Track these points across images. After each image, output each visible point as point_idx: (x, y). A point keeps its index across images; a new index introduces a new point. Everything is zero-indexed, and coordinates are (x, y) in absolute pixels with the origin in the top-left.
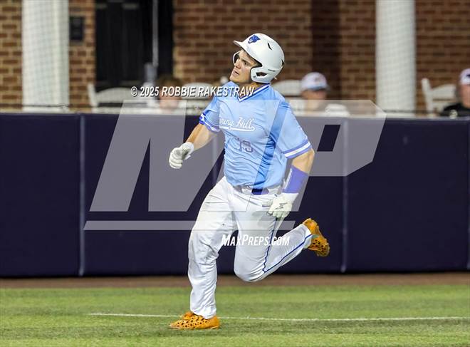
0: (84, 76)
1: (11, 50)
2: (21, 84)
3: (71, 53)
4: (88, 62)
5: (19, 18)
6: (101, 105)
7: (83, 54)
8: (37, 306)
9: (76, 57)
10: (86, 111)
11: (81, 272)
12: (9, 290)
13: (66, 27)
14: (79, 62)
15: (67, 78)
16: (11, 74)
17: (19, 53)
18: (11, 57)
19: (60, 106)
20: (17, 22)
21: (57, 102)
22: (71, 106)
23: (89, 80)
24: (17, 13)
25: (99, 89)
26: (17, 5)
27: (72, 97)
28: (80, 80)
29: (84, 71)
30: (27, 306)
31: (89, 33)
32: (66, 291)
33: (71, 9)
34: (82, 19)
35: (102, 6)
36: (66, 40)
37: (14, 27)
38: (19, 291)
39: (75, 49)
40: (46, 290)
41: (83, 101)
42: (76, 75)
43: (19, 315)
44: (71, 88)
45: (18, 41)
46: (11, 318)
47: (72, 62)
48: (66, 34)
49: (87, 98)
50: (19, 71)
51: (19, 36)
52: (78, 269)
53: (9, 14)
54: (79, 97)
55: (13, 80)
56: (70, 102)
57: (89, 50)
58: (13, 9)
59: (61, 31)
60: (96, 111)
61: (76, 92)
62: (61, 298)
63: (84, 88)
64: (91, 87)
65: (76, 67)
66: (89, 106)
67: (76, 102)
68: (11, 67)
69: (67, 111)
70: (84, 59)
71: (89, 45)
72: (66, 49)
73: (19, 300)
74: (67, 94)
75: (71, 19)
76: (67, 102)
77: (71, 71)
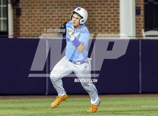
0: (140, 26)
1: (116, 18)
2: (119, 29)
3: (136, 19)
4: (142, 22)
5: (119, 7)
6: (147, 36)
7: (140, 19)
8: (125, 103)
9: (138, 20)
10: (141, 38)
11: (140, 92)
12: (116, 98)
13: (134, 10)
14: (139, 22)
15: (135, 27)
16: (116, 26)
17: (119, 19)
18: (116, 20)
19: (133, 37)
20: (118, 9)
21: (131, 35)
22: (136, 37)
23: (142, 28)
24: (118, 6)
25: (145, 31)
26: (118, 3)
27: (136, 34)
28: (139, 28)
29: (140, 25)
30: (122, 103)
31: (142, 12)
32: (135, 98)
33: (136, 4)
34: (140, 7)
35: (147, 3)
36: (134, 15)
37: (117, 10)
38: (119, 98)
39: (138, 17)
40: (128, 98)
41: (140, 35)
42: (138, 26)
43: (119, 106)
44: (136, 31)
45: (118, 15)
46: (117, 108)
47: (136, 22)
48: (134, 12)
49: (142, 34)
50: (118, 25)
51: (118, 13)
52: (139, 91)
53: (115, 6)
54: (139, 33)
55: (117, 28)
56: (136, 35)
57: (142, 18)
58: (117, 4)
59: (133, 11)
60: (145, 38)
61: (138, 32)
62: (133, 101)
63: (141, 31)
64: (143, 30)
65: (138, 23)
66: (142, 37)
67: (138, 35)
68: (116, 24)
69: (135, 38)
70: (140, 21)
71: (142, 16)
72: (134, 18)
73: (119, 101)
74: (135, 33)
75: (136, 8)
76: (135, 35)
77: (136, 25)
